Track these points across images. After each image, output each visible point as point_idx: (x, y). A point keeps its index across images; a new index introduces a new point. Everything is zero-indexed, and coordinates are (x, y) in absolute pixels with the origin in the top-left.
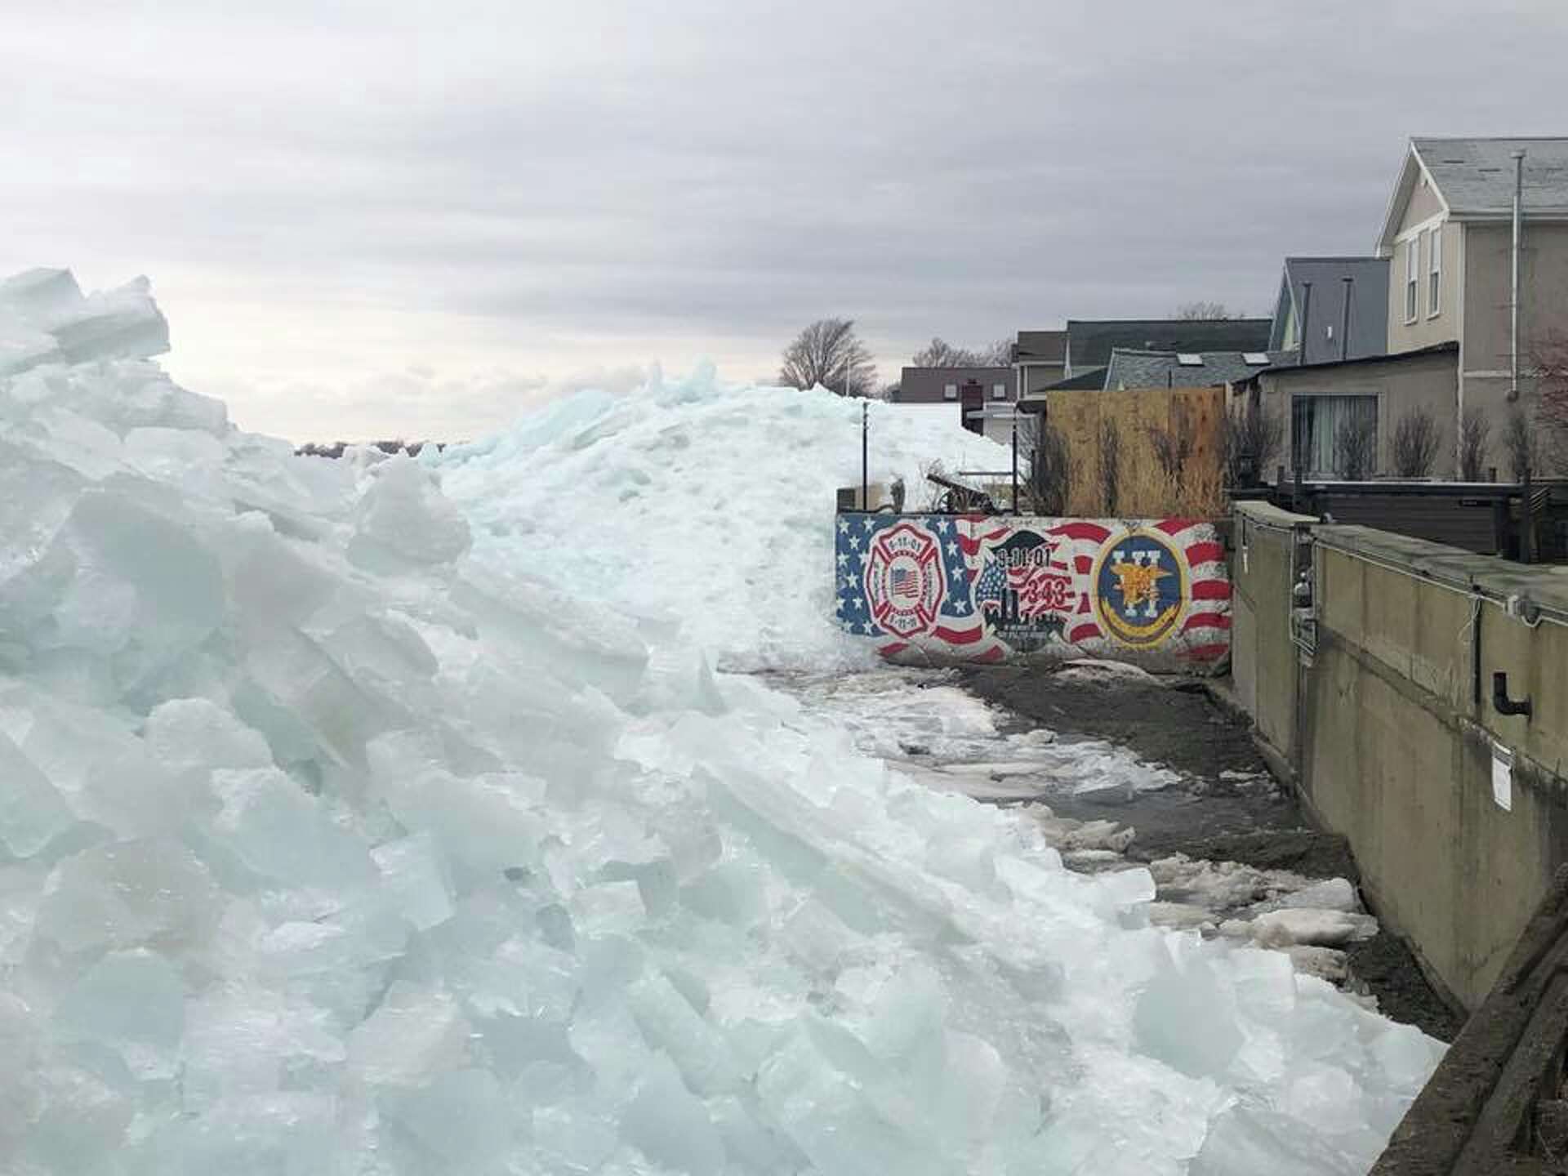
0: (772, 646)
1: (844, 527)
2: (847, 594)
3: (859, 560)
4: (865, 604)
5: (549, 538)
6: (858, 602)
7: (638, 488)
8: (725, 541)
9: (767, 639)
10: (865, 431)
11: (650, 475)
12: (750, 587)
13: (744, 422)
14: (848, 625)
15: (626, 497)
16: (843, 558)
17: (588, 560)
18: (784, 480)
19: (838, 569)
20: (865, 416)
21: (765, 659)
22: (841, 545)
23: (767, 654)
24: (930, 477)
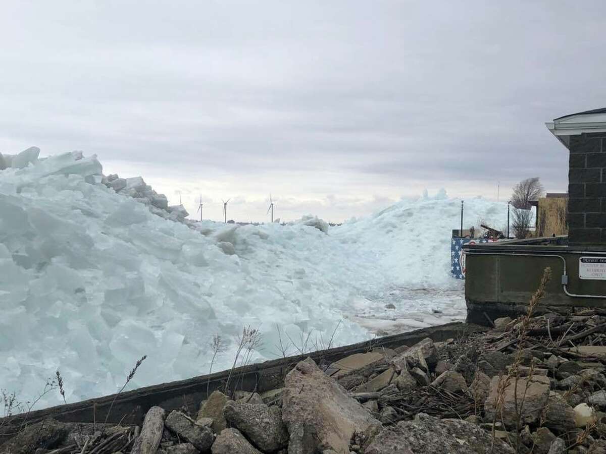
0: (426, 282)
1: (454, 243)
2: (454, 265)
3: (458, 254)
4: (460, 268)
5: (360, 245)
6: (458, 268)
7: (392, 229)
8: (418, 246)
9: (425, 279)
10: (462, 210)
11: (398, 226)
12: (423, 262)
13: (433, 208)
14: (455, 276)
15: (388, 232)
16: (453, 252)
17: (371, 252)
18: (443, 227)
19: (452, 256)
20: (462, 205)
21: (423, 286)
22: (453, 248)
23: (424, 284)
24: (482, 226)
